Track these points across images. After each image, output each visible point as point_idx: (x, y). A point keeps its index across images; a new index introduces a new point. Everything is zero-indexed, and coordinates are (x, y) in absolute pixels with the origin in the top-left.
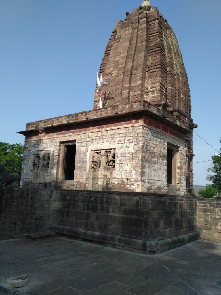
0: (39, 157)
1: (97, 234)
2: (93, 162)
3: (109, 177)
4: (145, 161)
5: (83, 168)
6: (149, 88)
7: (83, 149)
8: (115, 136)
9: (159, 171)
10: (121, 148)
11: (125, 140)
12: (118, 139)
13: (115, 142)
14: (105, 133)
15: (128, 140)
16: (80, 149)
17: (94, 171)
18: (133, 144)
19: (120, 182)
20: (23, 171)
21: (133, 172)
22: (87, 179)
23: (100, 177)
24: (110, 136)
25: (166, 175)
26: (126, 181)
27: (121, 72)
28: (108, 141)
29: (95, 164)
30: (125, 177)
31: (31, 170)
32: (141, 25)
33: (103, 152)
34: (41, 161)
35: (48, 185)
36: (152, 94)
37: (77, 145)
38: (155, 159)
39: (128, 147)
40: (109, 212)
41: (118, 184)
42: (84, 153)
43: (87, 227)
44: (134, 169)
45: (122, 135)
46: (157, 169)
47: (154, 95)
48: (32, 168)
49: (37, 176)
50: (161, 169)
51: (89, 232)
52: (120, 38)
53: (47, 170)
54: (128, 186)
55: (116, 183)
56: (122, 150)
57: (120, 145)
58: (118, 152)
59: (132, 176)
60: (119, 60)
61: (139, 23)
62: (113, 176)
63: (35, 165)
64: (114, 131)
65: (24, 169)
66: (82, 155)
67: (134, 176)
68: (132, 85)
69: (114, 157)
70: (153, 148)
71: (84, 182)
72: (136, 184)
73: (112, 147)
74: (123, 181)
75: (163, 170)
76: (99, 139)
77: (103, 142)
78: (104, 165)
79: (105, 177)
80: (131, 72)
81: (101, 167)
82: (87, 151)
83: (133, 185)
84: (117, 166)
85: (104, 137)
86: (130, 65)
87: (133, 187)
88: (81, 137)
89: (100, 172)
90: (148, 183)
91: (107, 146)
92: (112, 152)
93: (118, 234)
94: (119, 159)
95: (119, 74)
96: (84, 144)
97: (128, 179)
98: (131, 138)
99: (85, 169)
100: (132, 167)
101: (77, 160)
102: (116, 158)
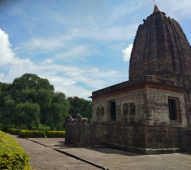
0: (99, 109)
1: (123, 146)
2: (124, 110)
3: (133, 118)
4: (151, 108)
5: (119, 114)
6: (160, 63)
7: (119, 104)
8: (134, 96)
9: (162, 114)
10: (137, 102)
11: (139, 97)
12: (135, 97)
13: (134, 99)
14: (129, 95)
15: (141, 98)
16: (118, 104)
17: (125, 115)
18: (143, 99)
19: (138, 121)
20: (93, 117)
21: (145, 115)
22: (122, 119)
23: (128, 118)
24: (131, 96)
25: (168, 115)
26: (141, 120)
27: (142, 56)
28: (130, 99)
29: (126, 112)
30: (141, 118)
31: (96, 116)
32: (152, 26)
33: (129, 105)
34: (100, 111)
35: (104, 123)
36: (162, 66)
37: (116, 102)
38: (159, 107)
39: (140, 101)
40: (127, 135)
41: (137, 122)
42: (119, 106)
43: (119, 143)
44: (145, 113)
45: (137, 95)
46: (160, 112)
47: (163, 67)
48: (96, 115)
49: (99, 119)
50: (164, 112)
51: (120, 145)
52: (141, 36)
53: (103, 116)
54: (143, 123)
55: (136, 121)
56: (138, 103)
57: (137, 101)
58: (136, 104)
59: (144, 117)
60: (140, 49)
61: (151, 25)
62: (135, 118)
63: (97, 113)
64: (133, 93)
65: (93, 115)
66: (119, 107)
67: (145, 117)
68: (149, 63)
69: (134, 107)
70: (157, 100)
71: (121, 121)
72: (146, 121)
73: (133, 102)
74: (140, 120)
75: (166, 112)
76: (126, 98)
77: (128, 100)
78: (130, 111)
79: (131, 118)
80: (148, 55)
81: (129, 113)
82: (121, 105)
83: (145, 122)
84: (136, 112)
85: (128, 97)
86: (147, 51)
87: (145, 123)
88: (117, 97)
89: (128, 116)
90: (154, 120)
91: (130, 101)
92: (133, 105)
93: (132, 146)
94: (137, 108)
95: (141, 57)
96: (119, 101)
97: (142, 119)
98: (142, 96)
99: (121, 115)
100: (143, 112)
101: (116, 109)
102: (135, 108)
